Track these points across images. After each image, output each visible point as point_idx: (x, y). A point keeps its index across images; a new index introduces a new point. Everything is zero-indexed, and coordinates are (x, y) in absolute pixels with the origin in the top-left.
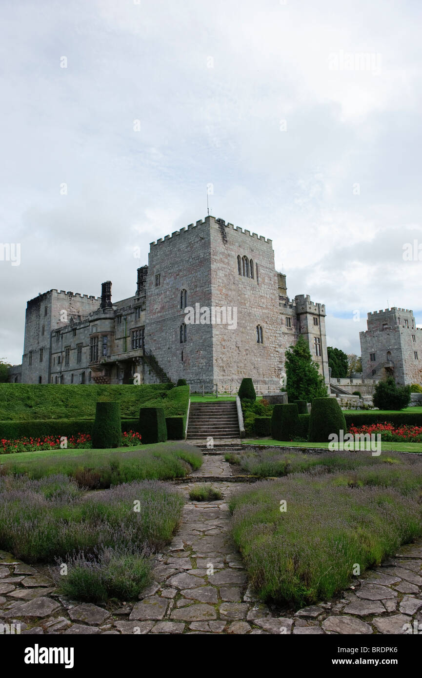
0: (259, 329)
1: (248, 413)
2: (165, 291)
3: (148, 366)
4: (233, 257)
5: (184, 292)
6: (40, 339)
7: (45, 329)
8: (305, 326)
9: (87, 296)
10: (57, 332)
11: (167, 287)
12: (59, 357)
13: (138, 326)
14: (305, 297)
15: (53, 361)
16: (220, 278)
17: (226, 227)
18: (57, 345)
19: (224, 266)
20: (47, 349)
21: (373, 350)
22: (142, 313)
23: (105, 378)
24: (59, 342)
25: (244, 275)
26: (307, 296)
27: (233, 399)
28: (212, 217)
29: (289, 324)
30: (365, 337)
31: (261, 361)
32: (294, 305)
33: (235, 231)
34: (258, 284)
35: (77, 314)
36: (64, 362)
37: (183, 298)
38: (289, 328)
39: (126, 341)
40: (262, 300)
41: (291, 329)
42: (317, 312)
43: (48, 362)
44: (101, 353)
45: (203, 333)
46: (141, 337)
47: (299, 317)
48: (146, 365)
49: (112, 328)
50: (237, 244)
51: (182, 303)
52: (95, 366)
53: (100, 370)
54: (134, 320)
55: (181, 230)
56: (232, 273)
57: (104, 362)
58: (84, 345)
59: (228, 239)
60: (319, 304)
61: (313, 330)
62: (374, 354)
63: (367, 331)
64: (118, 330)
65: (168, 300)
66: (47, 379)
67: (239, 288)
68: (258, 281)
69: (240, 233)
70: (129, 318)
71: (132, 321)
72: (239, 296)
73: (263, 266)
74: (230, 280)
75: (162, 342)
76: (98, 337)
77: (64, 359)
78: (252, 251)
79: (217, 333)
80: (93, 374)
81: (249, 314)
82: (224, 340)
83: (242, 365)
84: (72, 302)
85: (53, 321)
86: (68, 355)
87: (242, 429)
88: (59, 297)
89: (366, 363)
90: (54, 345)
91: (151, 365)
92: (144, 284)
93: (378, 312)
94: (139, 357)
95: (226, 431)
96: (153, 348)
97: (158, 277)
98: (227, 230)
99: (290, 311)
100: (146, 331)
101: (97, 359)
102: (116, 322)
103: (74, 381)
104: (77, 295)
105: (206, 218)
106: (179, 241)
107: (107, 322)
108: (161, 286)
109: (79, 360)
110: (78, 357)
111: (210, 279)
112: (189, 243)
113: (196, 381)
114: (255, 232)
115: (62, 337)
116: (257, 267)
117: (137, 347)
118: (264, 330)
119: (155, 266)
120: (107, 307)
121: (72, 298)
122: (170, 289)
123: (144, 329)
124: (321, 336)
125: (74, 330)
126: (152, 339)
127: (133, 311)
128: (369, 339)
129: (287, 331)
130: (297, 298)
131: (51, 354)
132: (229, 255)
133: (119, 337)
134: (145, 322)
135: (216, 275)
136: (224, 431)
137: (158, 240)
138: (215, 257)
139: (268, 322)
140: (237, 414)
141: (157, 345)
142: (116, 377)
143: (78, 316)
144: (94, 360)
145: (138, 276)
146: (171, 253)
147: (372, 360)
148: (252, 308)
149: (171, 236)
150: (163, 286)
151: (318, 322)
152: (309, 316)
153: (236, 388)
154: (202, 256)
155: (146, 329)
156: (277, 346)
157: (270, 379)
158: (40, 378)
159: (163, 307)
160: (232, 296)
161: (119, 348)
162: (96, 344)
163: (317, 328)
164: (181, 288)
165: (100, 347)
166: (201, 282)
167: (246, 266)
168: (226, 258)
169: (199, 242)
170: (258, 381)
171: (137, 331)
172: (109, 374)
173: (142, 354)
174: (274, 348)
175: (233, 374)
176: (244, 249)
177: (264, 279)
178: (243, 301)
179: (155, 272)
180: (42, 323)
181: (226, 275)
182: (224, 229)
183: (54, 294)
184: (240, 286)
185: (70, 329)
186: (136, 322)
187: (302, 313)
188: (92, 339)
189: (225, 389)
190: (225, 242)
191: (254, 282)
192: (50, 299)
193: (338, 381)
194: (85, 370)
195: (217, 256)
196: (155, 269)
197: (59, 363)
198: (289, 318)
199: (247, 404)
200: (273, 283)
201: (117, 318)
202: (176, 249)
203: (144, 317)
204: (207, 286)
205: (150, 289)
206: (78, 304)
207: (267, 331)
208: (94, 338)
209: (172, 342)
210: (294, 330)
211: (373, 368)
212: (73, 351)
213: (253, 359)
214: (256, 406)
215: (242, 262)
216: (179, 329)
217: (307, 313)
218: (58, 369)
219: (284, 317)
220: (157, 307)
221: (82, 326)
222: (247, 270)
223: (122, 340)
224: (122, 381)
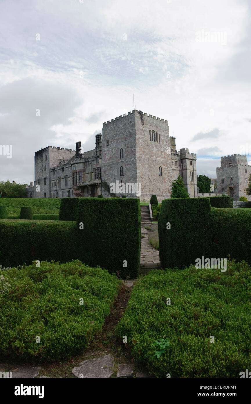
0: (160, 168)
1: (154, 211)
2: (112, 149)
3: (104, 188)
4: (147, 131)
5: (122, 150)
6: (44, 173)
7: (46, 167)
8: (185, 166)
9: (67, 149)
10: (53, 169)
11: (113, 147)
12: (55, 183)
13: (97, 167)
14: (186, 149)
15: (51, 185)
16: (140, 143)
17: (143, 115)
18: (54, 176)
19: (143, 136)
20: (48, 178)
21: (223, 177)
22: (100, 160)
23: (81, 194)
24: (54, 175)
25: (153, 141)
26: (187, 149)
27: (148, 204)
28: (136, 110)
29: (176, 165)
30: (219, 170)
31: (161, 185)
32: (180, 154)
33: (148, 117)
34: (160, 145)
35: (63, 159)
36: (58, 185)
37: (122, 153)
38: (177, 167)
39: (91, 175)
40: (162, 154)
41: (178, 168)
42: (192, 158)
43: (49, 185)
44: (78, 181)
45: (132, 171)
46: (99, 173)
47: (182, 161)
48: (103, 187)
49: (83, 168)
50: (149, 124)
51: (121, 155)
52: (75, 188)
53: (78, 190)
54: (95, 164)
55: (119, 116)
56: (147, 140)
57: (80, 186)
58: (69, 176)
59: (144, 122)
60: (193, 154)
61: (189, 168)
62: (224, 180)
63: (220, 167)
64: (87, 169)
65: (114, 154)
66: (49, 194)
67: (150, 147)
68: (160, 143)
69: (151, 118)
70: (93, 163)
71: (94, 164)
72: (150, 152)
73: (163, 135)
74: (146, 144)
75: (111, 175)
76: (76, 173)
77: (58, 184)
78: (157, 127)
79: (139, 171)
80: (74, 192)
81: (155, 161)
82: (143, 175)
83: (152, 187)
84: (60, 153)
85: (50, 163)
86: (60, 181)
87: (152, 217)
88: (53, 150)
89: (219, 185)
90: (52, 176)
91: (105, 187)
92: (100, 144)
93: (227, 157)
94: (99, 183)
95: (144, 219)
96: (106, 179)
97: (108, 141)
98: (144, 117)
99: (177, 158)
100: (102, 170)
101: (77, 184)
102: (86, 165)
103: (64, 196)
104: (62, 149)
105: (133, 111)
106: (119, 123)
107: (81, 165)
108: (109, 146)
109: (66, 184)
110: (65, 183)
111: (136, 143)
112: (124, 124)
113: (128, 195)
114: (158, 117)
115: (56, 172)
116: (159, 136)
117: (97, 178)
118: (163, 169)
119: (106, 136)
120: (79, 156)
121: (60, 151)
122: (114, 148)
123: (101, 169)
124: (193, 170)
125: (63, 168)
126: (105, 174)
127: (95, 159)
128: (221, 171)
129: (175, 168)
130: (181, 150)
131: (50, 181)
132: (145, 131)
133: (88, 172)
134: (101, 165)
135: (139, 141)
136: (143, 218)
137: (107, 122)
138: (137, 132)
139: (165, 165)
140: (149, 211)
141: (108, 177)
142: (87, 193)
143: (63, 160)
144: (75, 184)
145: (96, 139)
146: (115, 129)
147: (222, 183)
148: (157, 158)
149: (114, 120)
150: (110, 146)
151: (192, 163)
152: (187, 160)
153: (149, 199)
154: (131, 131)
155: (102, 169)
156: (170, 177)
157: (166, 194)
158: (45, 193)
159: (111, 157)
160: (146, 152)
161: (88, 178)
162: (76, 176)
163: (191, 166)
164: (120, 148)
165: (78, 178)
166: (131, 145)
167: (154, 135)
168: (143, 132)
169: (129, 124)
170: (159, 195)
171: (97, 169)
172: (83, 191)
173: (100, 182)
174: (168, 178)
175: (147, 192)
176: (153, 127)
177: (163, 143)
178: (152, 154)
179: (106, 139)
180: (44, 164)
181: (143, 141)
182: (142, 117)
183: (50, 149)
184: (150, 146)
185: (60, 168)
186: (97, 165)
187: (184, 159)
188: (73, 173)
189: (143, 199)
190: (143, 123)
191: (158, 144)
192: (48, 151)
193: (203, 195)
194: (70, 189)
195: (139, 131)
196: (106, 137)
197: (55, 186)
198: (177, 162)
199: (154, 207)
200: (168, 144)
201: (86, 163)
202: (117, 127)
203: (101, 163)
204: (134, 147)
205: (104, 148)
206: (63, 154)
207: (165, 169)
208: (74, 173)
209: (116, 175)
210: (179, 168)
211: (223, 188)
212: (63, 179)
213: (157, 184)
214: (158, 208)
215: (152, 134)
216: (119, 169)
217: (186, 159)
218: (55, 189)
219: (174, 161)
220: (108, 157)
221: (67, 166)
222: (154, 138)
223: (89, 174)
224: (90, 195)
